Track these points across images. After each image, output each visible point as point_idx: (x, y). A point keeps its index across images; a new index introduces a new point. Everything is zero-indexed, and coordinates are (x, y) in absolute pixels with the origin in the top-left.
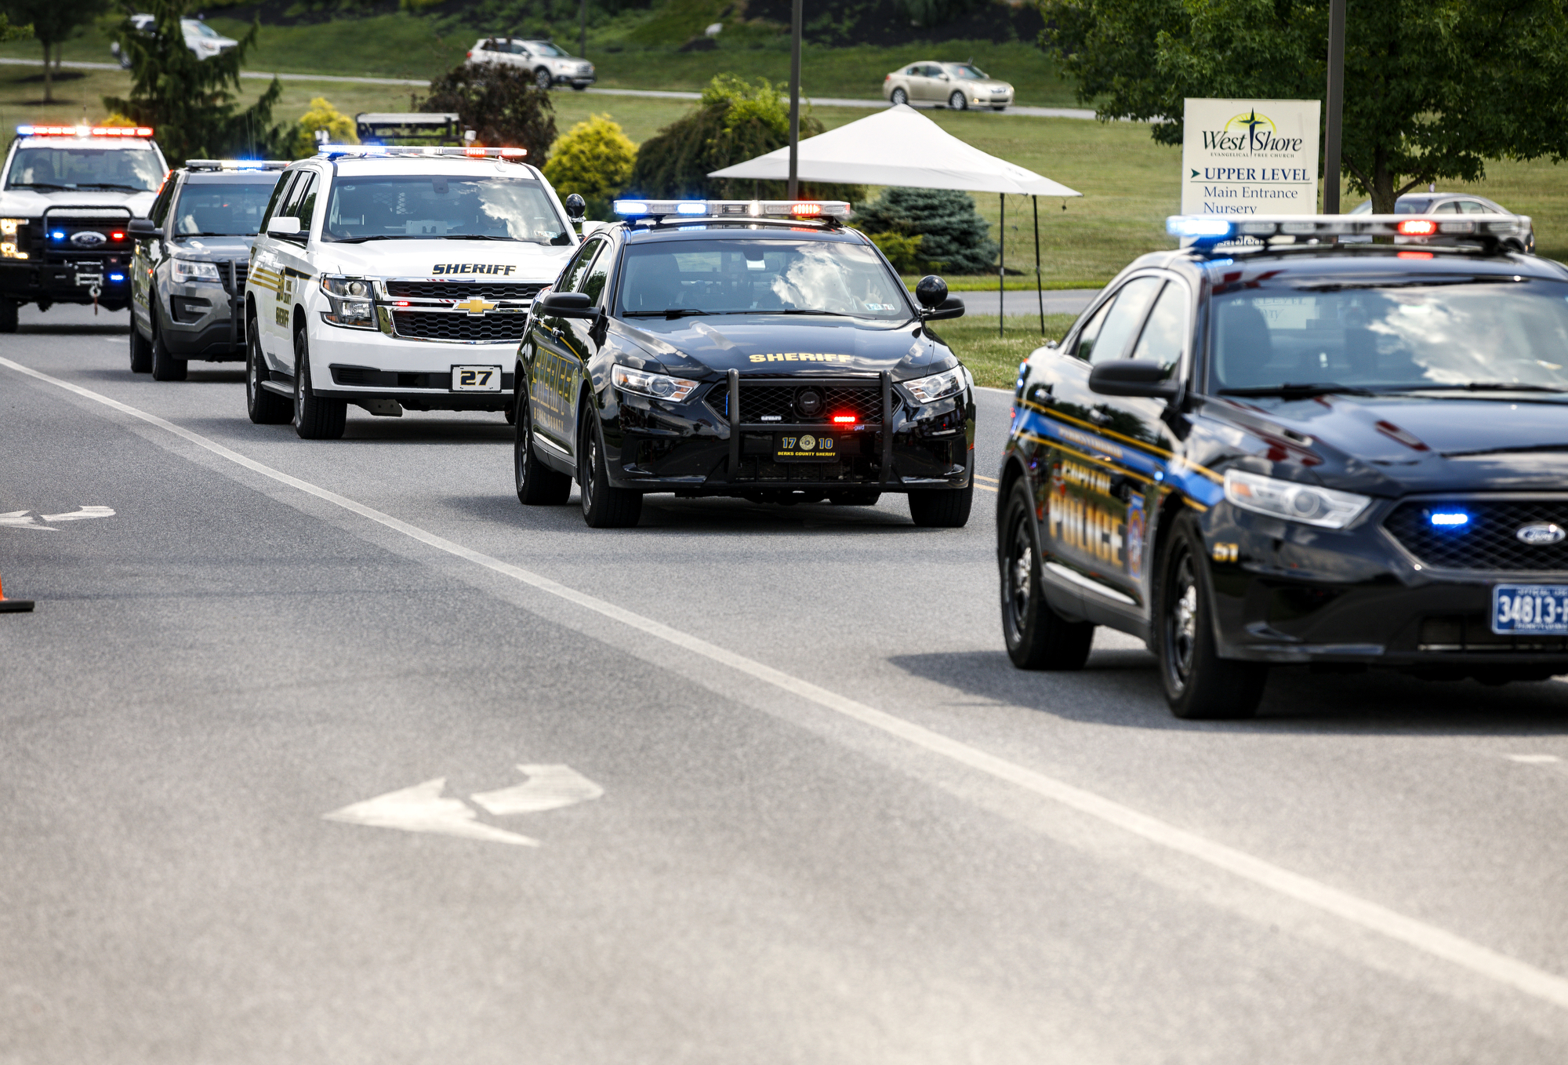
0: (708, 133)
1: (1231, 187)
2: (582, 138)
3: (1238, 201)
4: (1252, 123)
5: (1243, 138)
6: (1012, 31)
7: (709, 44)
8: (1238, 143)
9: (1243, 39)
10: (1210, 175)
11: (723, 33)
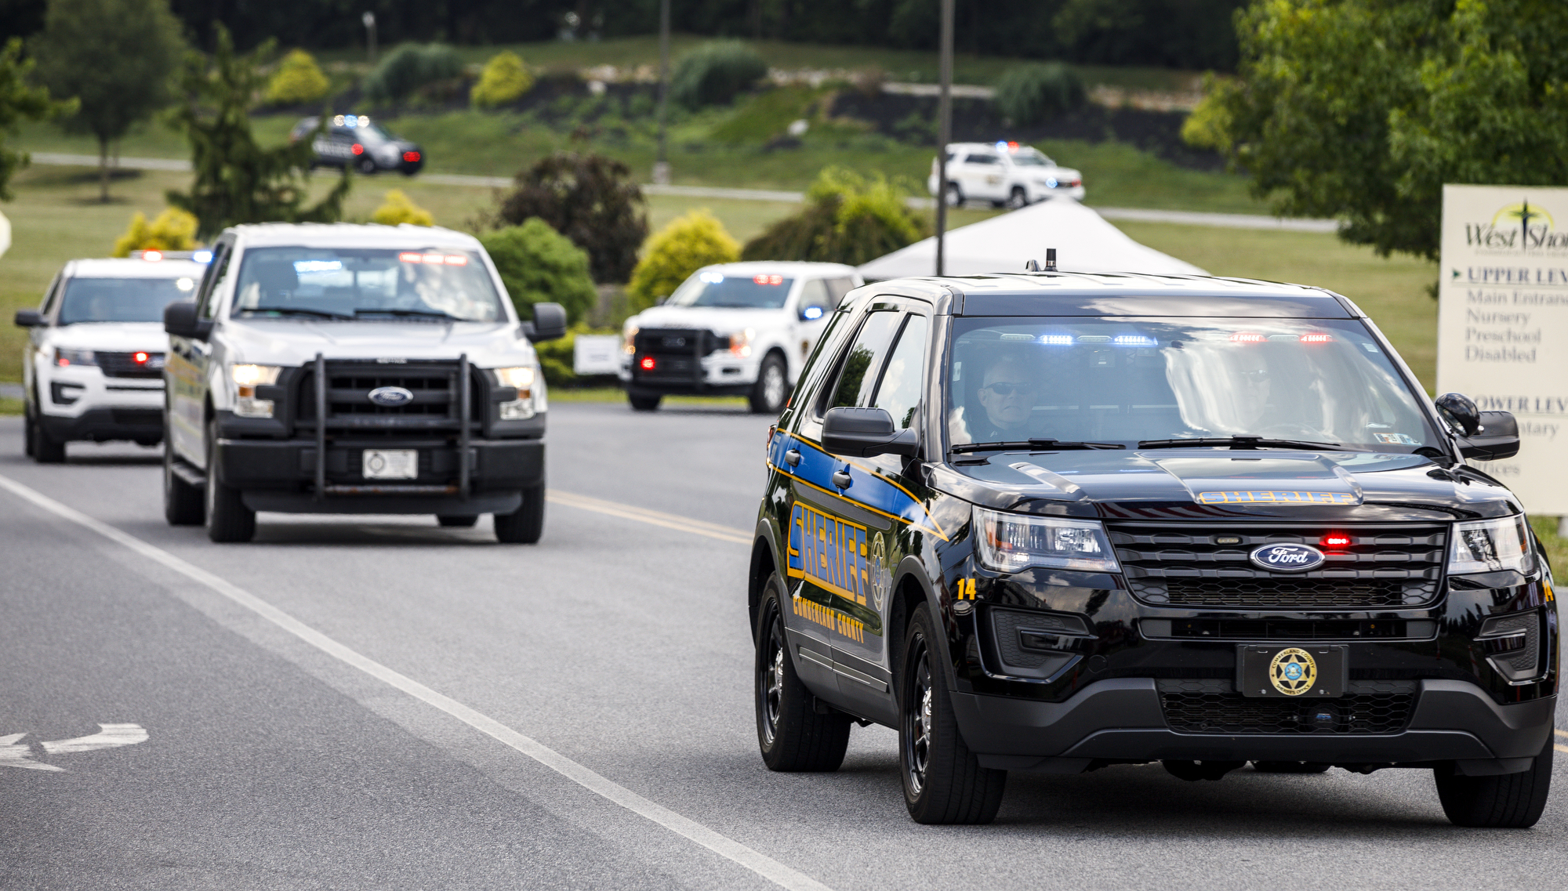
0: (818, 231)
1: (1500, 291)
2: (680, 236)
3: (1508, 308)
4: (1525, 215)
5: (1514, 234)
6: (1110, 132)
7: (792, 143)
8: (1508, 238)
9: (1492, 120)
10: (1475, 275)
11: (809, 132)
